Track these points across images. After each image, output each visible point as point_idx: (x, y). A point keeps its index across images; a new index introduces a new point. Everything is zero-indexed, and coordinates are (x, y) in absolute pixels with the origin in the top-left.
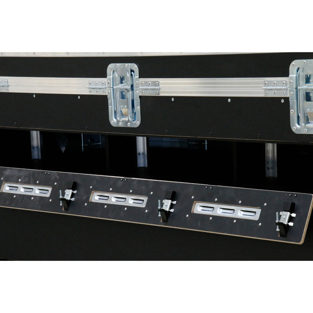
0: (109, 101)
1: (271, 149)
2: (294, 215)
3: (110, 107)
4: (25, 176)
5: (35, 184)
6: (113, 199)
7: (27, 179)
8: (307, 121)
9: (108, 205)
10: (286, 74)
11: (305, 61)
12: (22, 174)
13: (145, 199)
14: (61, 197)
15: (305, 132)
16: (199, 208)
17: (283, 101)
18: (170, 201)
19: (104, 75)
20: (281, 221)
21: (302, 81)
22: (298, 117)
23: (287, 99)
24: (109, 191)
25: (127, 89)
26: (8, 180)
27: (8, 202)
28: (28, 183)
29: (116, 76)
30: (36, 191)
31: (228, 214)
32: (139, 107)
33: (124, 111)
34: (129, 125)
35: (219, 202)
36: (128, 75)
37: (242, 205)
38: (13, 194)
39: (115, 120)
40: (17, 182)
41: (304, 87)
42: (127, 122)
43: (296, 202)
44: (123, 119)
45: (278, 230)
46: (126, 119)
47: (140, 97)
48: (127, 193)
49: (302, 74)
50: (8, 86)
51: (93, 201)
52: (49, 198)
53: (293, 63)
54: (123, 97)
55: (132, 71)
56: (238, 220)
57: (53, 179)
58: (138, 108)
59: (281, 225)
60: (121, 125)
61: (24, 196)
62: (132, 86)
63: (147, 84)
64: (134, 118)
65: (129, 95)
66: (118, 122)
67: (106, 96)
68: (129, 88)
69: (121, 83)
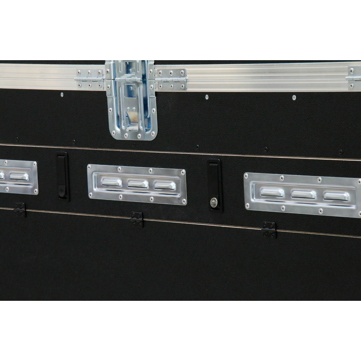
0: (109, 101)
3: (110, 109)
25: (137, 84)
32: (155, 109)
33: (132, 115)
34: (140, 137)
39: (118, 130)
42: (136, 133)
44: (131, 128)
46: (136, 128)
47: (156, 93)
54: (130, 94)
58: (153, 111)
60: (127, 137)
62: (144, 77)
63: (167, 73)
64: (148, 126)
65: (140, 91)
66: (123, 132)
67: (104, 93)
68: (139, 79)
69: (128, 72)
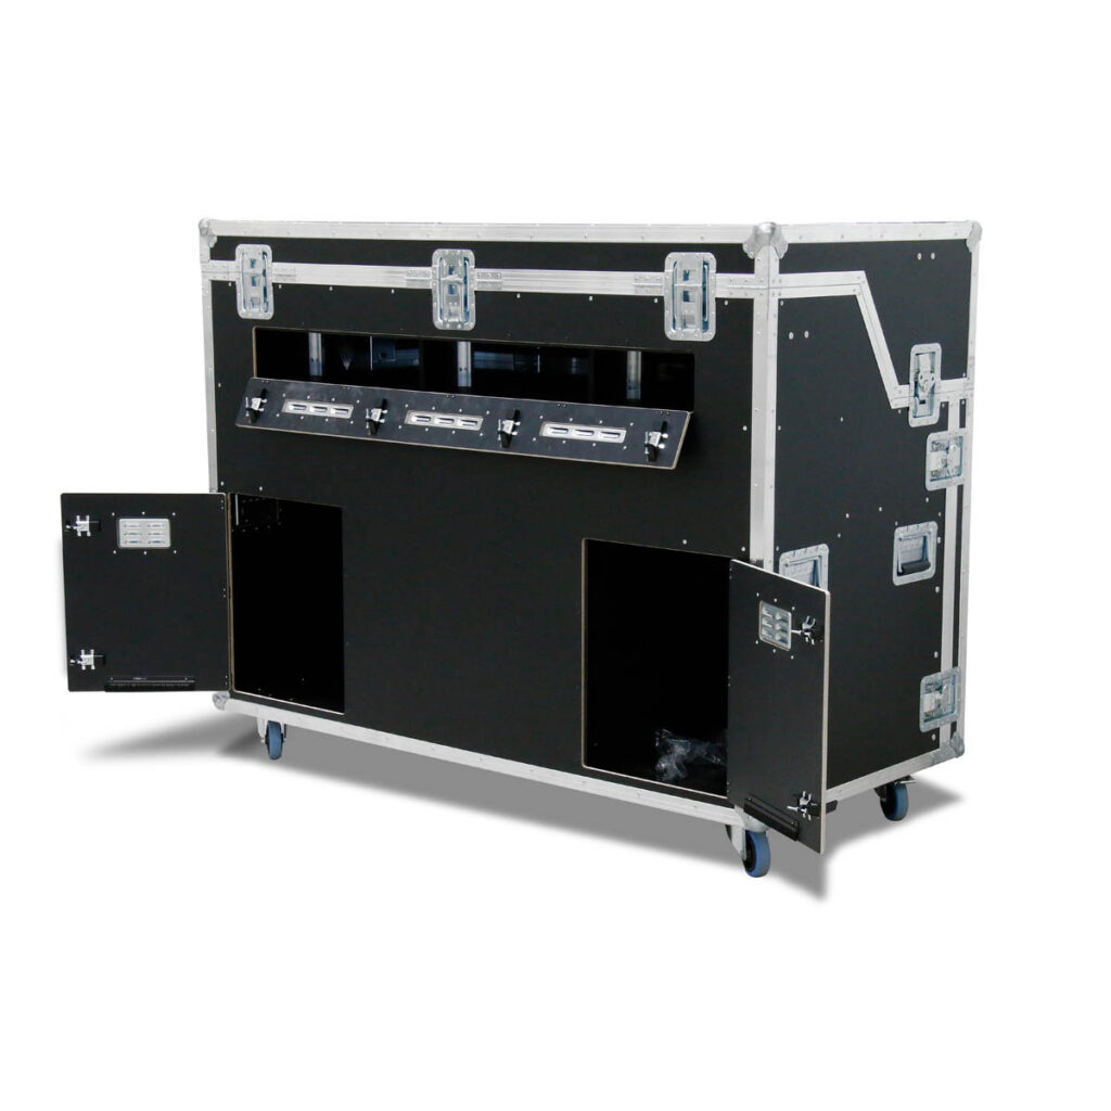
0: (434, 297)
1: (634, 361)
2: (665, 436)
4: (316, 393)
5: (330, 402)
6: (437, 420)
7: (318, 397)
8: (684, 325)
9: (430, 428)
10: (661, 268)
11: (683, 254)
12: (311, 389)
13: (480, 420)
14: (367, 417)
15: (681, 338)
16: (548, 430)
17: (656, 301)
18: (512, 422)
19: (428, 263)
20: (651, 443)
21: (680, 278)
22: (674, 321)
23: (661, 299)
24: (431, 411)
25: (459, 283)
26: (292, 396)
27: (292, 425)
28: (321, 400)
29: (445, 264)
30: (332, 411)
31: (586, 437)
32: (474, 305)
33: (453, 309)
34: (459, 327)
35: (575, 422)
36: (461, 264)
37: (604, 425)
38: (300, 415)
39: (441, 321)
40: (305, 400)
41: (681, 284)
42: (455, 324)
43: (668, 420)
44: (451, 320)
45: (647, 452)
46: (457, 320)
47: (476, 292)
48: (455, 412)
49: (680, 271)
50: (295, 276)
51: (409, 423)
52: (350, 420)
53: (670, 255)
54: (451, 291)
55: (466, 259)
56: (598, 443)
57: (355, 395)
58: (472, 306)
59: (650, 447)
60: (448, 327)
61: (315, 417)
62: (465, 278)
63: (484, 275)
65: (460, 290)
66: (445, 323)
67: (430, 290)
68: (461, 280)
69: (451, 273)
